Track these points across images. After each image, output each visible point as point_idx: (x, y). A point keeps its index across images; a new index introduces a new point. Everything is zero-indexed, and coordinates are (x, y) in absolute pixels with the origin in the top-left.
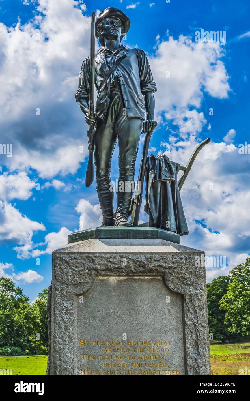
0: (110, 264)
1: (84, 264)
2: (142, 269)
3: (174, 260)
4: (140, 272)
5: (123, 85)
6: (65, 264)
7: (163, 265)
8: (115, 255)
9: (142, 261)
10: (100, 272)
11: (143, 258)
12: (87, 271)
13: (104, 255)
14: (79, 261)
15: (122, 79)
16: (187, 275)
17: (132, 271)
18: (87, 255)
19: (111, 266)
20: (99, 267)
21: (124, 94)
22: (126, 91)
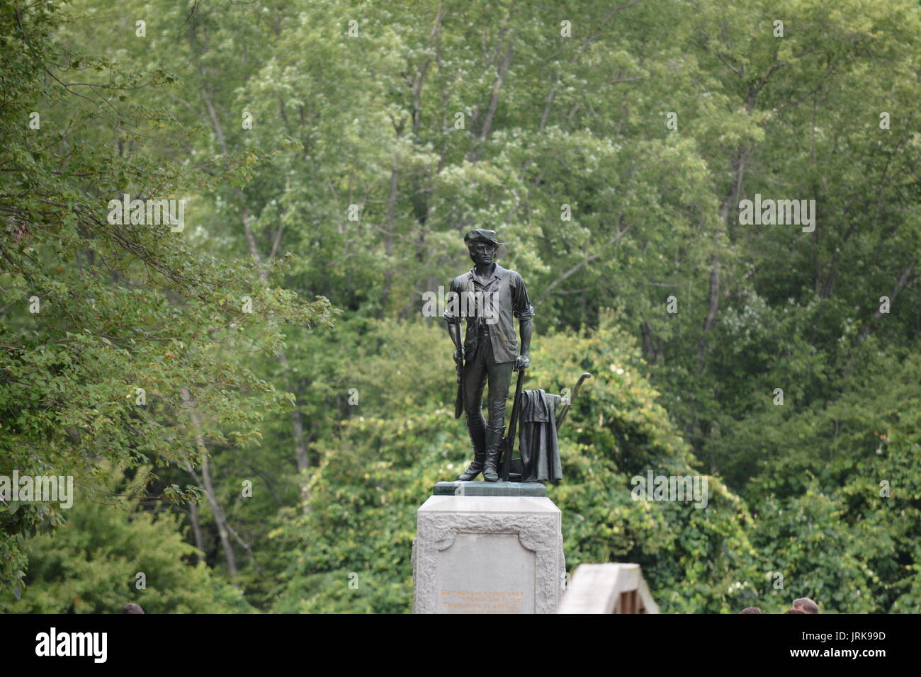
0: (470, 523)
1: (447, 523)
2: (499, 527)
3: (529, 520)
4: (497, 530)
6: (429, 522)
7: (518, 524)
8: (475, 515)
9: (499, 521)
10: (461, 530)
12: (449, 529)
13: (465, 515)
14: (442, 520)
17: (490, 530)
18: (449, 514)
19: (471, 525)
20: (459, 525)
21: (492, 338)
22: (494, 334)
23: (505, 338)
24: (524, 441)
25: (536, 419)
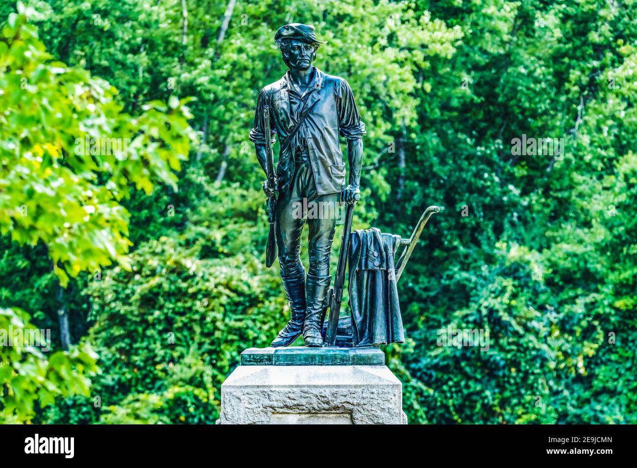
0: (288, 400)
1: (258, 400)
2: (326, 406)
3: (364, 395)
4: (324, 409)
5: (313, 149)
6: (237, 400)
7: (351, 401)
8: (295, 389)
9: (325, 397)
10: (278, 410)
11: (327, 392)
12: (262, 408)
13: (282, 390)
14: (252, 397)
15: (310, 142)
16: (379, 413)
17: (314, 409)
18: (262, 389)
19: (290, 403)
20: (275, 404)
21: (313, 164)
22: (316, 159)
23: (330, 163)
24: (355, 294)
25: (370, 266)
